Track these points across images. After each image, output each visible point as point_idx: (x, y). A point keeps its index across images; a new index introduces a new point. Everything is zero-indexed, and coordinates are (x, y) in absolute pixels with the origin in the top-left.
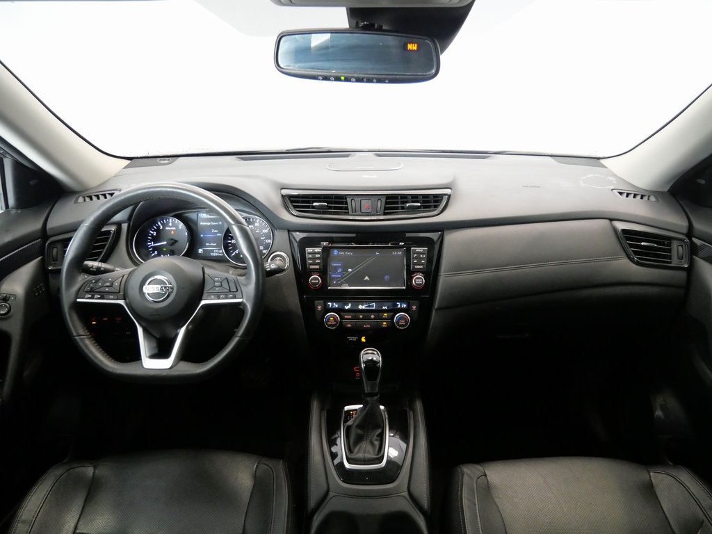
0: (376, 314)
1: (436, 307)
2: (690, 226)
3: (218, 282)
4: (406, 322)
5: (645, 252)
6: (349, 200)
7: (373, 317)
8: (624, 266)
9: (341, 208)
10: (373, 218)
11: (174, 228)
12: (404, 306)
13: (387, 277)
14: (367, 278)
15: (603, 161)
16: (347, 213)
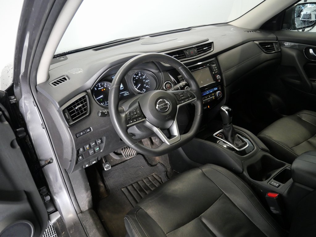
0: (210, 95)
1: (225, 85)
2: (277, 38)
3: (181, 95)
4: (221, 94)
5: (267, 49)
6: (185, 51)
7: (210, 96)
8: (264, 55)
9: (183, 56)
10: (196, 57)
11: (103, 88)
12: (216, 89)
13: (208, 80)
14: (202, 82)
15: (229, 23)
16: (186, 58)
